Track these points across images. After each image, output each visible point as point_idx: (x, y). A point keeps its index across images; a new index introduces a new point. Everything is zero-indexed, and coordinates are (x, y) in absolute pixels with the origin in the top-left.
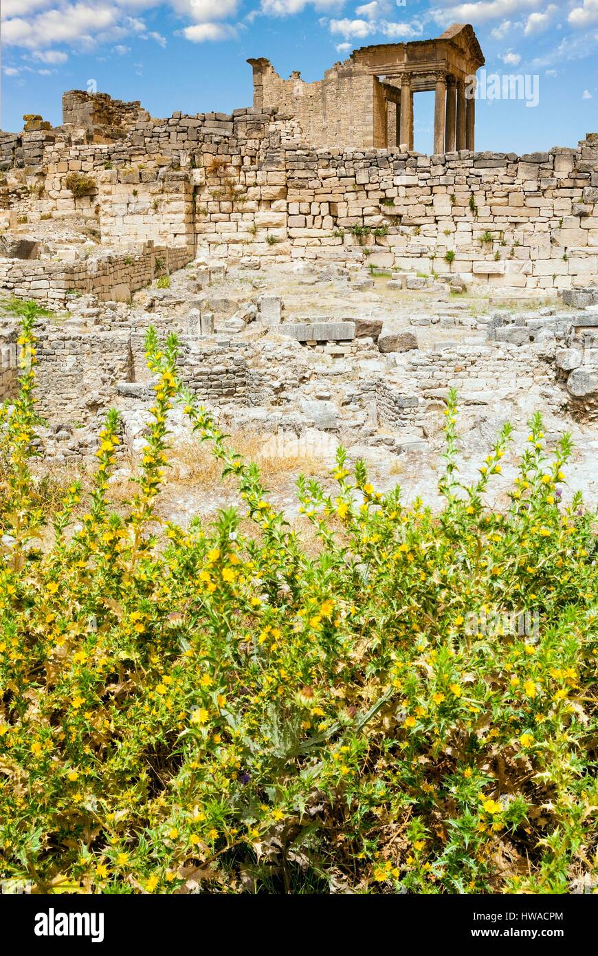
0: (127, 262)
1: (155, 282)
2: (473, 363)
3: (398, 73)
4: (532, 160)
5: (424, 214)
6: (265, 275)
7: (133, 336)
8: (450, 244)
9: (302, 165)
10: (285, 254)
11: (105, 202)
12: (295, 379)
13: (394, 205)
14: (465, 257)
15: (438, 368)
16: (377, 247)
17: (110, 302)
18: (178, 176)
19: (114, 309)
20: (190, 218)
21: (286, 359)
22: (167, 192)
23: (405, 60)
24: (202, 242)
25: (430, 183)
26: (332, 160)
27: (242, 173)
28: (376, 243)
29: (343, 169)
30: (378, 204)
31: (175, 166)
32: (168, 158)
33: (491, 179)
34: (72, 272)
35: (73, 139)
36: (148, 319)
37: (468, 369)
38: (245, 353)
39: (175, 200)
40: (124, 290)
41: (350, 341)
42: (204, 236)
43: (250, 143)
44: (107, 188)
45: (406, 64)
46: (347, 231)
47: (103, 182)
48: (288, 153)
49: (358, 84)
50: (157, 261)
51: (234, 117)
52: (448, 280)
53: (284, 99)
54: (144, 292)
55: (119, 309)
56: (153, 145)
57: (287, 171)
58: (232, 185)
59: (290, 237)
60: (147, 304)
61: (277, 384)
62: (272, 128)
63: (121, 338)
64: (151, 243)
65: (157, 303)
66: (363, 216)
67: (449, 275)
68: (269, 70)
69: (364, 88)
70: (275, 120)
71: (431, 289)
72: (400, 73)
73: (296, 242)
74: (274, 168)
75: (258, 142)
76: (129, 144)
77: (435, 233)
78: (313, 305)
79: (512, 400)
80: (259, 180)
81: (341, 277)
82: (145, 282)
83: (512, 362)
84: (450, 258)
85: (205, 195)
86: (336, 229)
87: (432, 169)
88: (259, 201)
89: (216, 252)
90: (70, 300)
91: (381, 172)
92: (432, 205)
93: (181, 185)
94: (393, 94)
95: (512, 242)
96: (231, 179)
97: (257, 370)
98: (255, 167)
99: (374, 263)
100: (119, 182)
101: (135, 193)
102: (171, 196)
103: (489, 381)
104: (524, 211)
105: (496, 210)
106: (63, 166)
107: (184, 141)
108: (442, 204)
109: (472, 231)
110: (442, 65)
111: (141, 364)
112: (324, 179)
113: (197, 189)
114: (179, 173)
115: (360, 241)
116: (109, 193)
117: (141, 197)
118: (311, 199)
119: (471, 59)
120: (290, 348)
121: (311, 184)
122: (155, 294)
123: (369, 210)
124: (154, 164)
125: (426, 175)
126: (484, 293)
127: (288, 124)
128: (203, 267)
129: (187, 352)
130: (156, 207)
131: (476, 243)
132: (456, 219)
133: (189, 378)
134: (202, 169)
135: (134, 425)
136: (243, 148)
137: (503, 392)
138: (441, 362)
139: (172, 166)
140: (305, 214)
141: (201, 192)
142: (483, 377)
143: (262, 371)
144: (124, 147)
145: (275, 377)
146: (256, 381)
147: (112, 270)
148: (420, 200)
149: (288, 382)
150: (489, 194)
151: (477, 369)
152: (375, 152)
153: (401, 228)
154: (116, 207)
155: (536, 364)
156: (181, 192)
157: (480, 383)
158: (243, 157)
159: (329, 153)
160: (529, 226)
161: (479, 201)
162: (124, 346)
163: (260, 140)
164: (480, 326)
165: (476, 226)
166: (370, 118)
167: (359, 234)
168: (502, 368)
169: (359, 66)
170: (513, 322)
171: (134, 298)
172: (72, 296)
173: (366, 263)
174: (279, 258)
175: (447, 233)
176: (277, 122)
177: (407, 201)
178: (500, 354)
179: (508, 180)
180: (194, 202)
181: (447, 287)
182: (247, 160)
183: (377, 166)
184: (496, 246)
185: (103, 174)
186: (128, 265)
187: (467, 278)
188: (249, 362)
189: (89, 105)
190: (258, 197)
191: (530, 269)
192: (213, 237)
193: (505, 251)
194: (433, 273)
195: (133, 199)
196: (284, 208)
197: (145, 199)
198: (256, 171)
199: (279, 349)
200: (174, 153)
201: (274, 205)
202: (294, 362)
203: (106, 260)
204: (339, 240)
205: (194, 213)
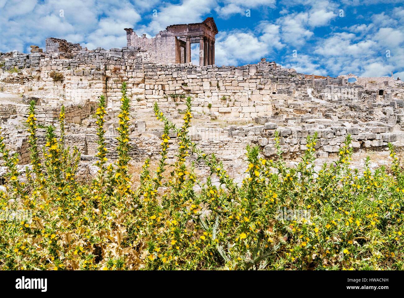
0: (79, 107)
1: (91, 116)
2: (226, 144)
3: (185, 36)
4: (241, 68)
5: (199, 89)
6: (136, 113)
7: (87, 136)
8: (210, 101)
9: (151, 70)
10: (144, 105)
11: (68, 83)
12: (157, 151)
13: (187, 86)
14: (215, 106)
15: (212, 146)
16: (181, 102)
17: (72, 124)
18: (99, 73)
19: (74, 126)
20: (105, 90)
21: (153, 143)
22: (95, 80)
23: (188, 31)
24: (110, 100)
25: (201, 77)
26: (162, 68)
27: (126, 73)
28: (181, 101)
29: (167, 72)
30: (181, 85)
31: (98, 69)
32: (95, 66)
33: (225, 76)
34: (56, 111)
35: (53, 57)
36: (90, 130)
37: (224, 147)
38: (136, 141)
39: (98, 83)
40: (78, 119)
41: (175, 137)
42: (111, 98)
43: (130, 61)
44: (69, 77)
45: (188, 32)
46: (169, 96)
47: (67, 75)
48: (145, 65)
49: (169, 40)
50: (92, 107)
51: (123, 50)
52: (210, 115)
53: (140, 45)
54: (86, 120)
55: (76, 126)
56: (89, 60)
57: (145, 72)
58: (122, 77)
59: (146, 98)
60: (88, 125)
61: (150, 153)
62: (138, 55)
63: (82, 137)
64: (89, 100)
65: (92, 124)
66: (175, 90)
67: (210, 113)
68: (133, 33)
69: (171, 41)
70: (139, 52)
71: (203, 118)
72: (186, 36)
73: (149, 100)
74: (139, 71)
75: (133, 60)
76: (78, 60)
77: (204, 97)
78: (158, 125)
79: (242, 158)
80: (133, 76)
81: (168, 114)
82: (87, 116)
83: (241, 144)
84: (210, 106)
85: (111, 81)
86: (164, 95)
87: (202, 72)
88: (133, 84)
89: (116, 104)
90: (55, 122)
91: (182, 73)
92: (202, 86)
93: (101, 77)
94: (183, 44)
95: (234, 100)
96: (122, 75)
97: (141, 148)
98: (132, 70)
99: (180, 109)
100: (74, 75)
101: (81, 80)
102: (96, 81)
103: (232, 151)
104: (238, 88)
105: (228, 88)
106: (49, 68)
107: (102, 59)
108: (206, 85)
109: (218, 96)
110: (202, 33)
111: (90, 147)
112: (160, 75)
113: (107, 78)
114: (100, 72)
115: (174, 100)
116: (70, 80)
117: (83, 81)
118: (154, 83)
119: (213, 31)
120: (154, 139)
121: (154, 77)
122: (91, 120)
123: (178, 88)
124: (89, 68)
125: (200, 74)
126: (224, 119)
127: (145, 53)
128: (111, 110)
129: (111, 142)
130: (90, 86)
131: (220, 100)
132: (212, 91)
133: (113, 152)
134: (109, 71)
135: (95, 169)
136: (126, 63)
137: (238, 155)
138: (214, 144)
139: (97, 69)
140: (152, 89)
141: (109, 80)
142: (230, 150)
143: (144, 148)
144: (76, 61)
145: (149, 151)
146: (141, 153)
147: (73, 110)
148: (197, 84)
149: (154, 152)
150: (224, 82)
151: (228, 146)
152: (180, 65)
153: (191, 95)
154: (73, 85)
155: (250, 144)
156: (101, 80)
157: (229, 152)
158: (126, 66)
159: (161, 65)
160: (240, 94)
161: (221, 84)
162: (83, 140)
163: (134, 59)
164: (225, 131)
165: (220, 94)
166: (174, 53)
167: (174, 97)
168: (237, 146)
169: (169, 33)
170: (238, 129)
171: (82, 122)
172: (56, 121)
173: (177, 108)
174: (142, 107)
175: (208, 97)
176: (140, 53)
177: (192, 84)
178: (236, 140)
179: (231, 76)
180: (106, 84)
181: (209, 117)
182: (128, 67)
183: (181, 71)
184: (228, 102)
185: (67, 71)
186: (80, 109)
187: (217, 114)
188: (138, 145)
189: (57, 44)
190: (133, 82)
191: (241, 110)
192: (114, 98)
193: (231, 104)
194: (203, 112)
195: (80, 82)
196: (144, 87)
197: (86, 82)
198: (132, 72)
199: (150, 140)
200: (98, 64)
201: (139, 86)
202: (156, 145)
203: (70, 106)
204: (166, 100)
205: (106, 88)
